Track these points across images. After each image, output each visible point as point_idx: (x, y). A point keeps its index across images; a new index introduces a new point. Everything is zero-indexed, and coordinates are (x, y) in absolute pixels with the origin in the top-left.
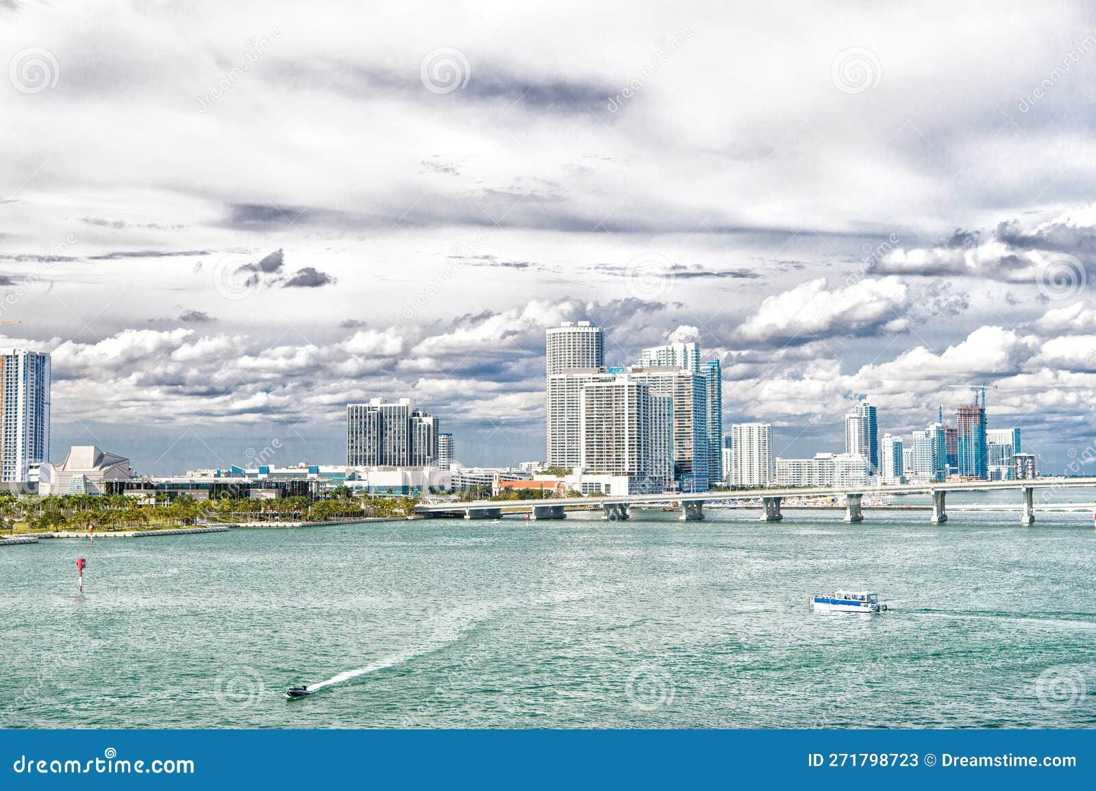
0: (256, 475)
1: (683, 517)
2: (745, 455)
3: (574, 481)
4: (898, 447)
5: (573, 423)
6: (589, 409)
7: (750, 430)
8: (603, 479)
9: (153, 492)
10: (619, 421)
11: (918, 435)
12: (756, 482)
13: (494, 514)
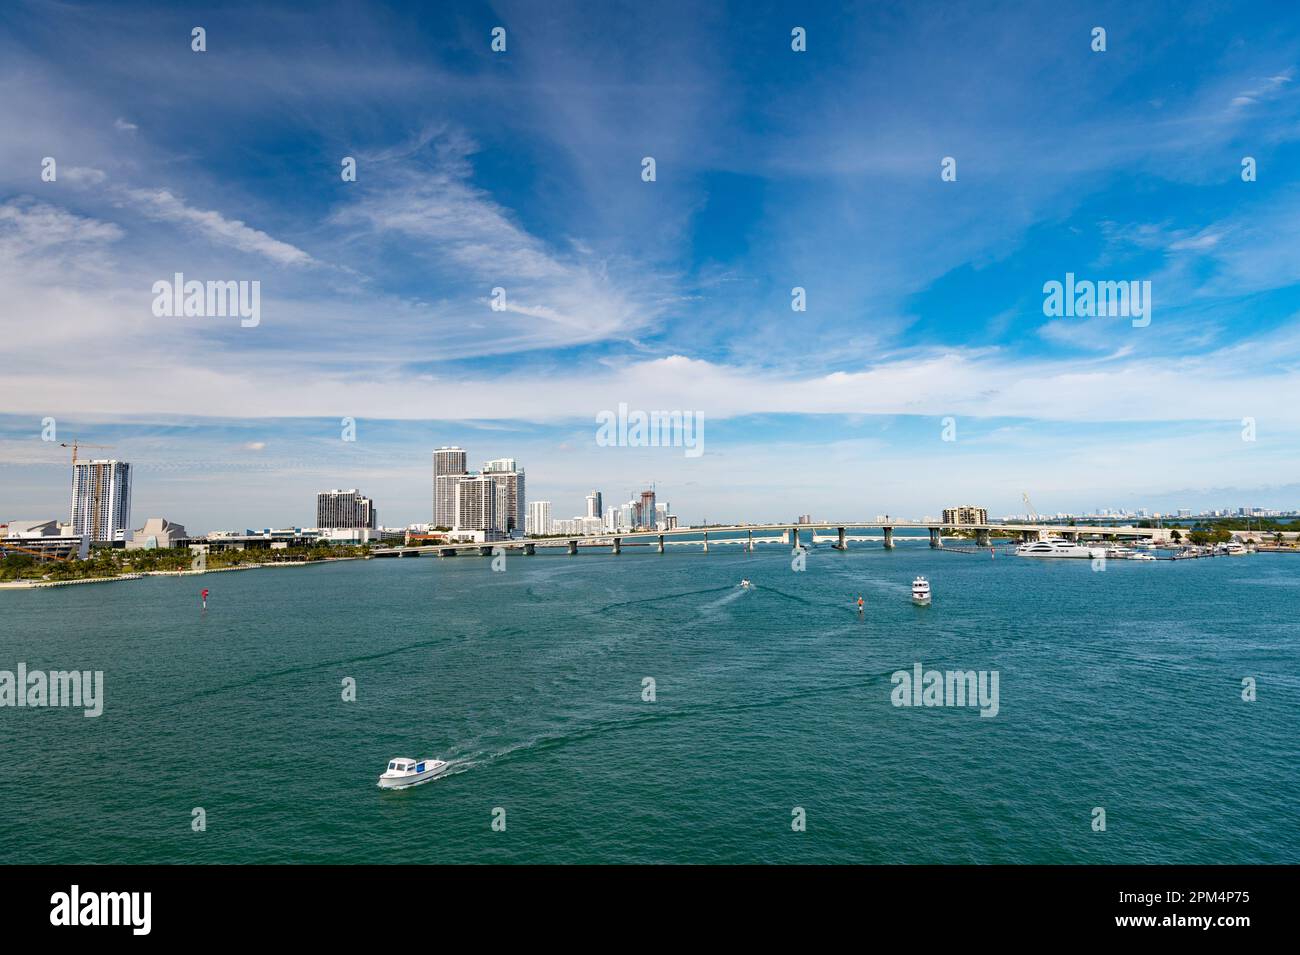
0: (262, 535)
1: (525, 553)
2: (536, 518)
3: (455, 534)
4: (615, 512)
5: (451, 502)
6: (462, 493)
7: (539, 505)
8: (470, 533)
9: (208, 546)
10: (479, 503)
11: (624, 507)
12: (542, 533)
13: (415, 554)
